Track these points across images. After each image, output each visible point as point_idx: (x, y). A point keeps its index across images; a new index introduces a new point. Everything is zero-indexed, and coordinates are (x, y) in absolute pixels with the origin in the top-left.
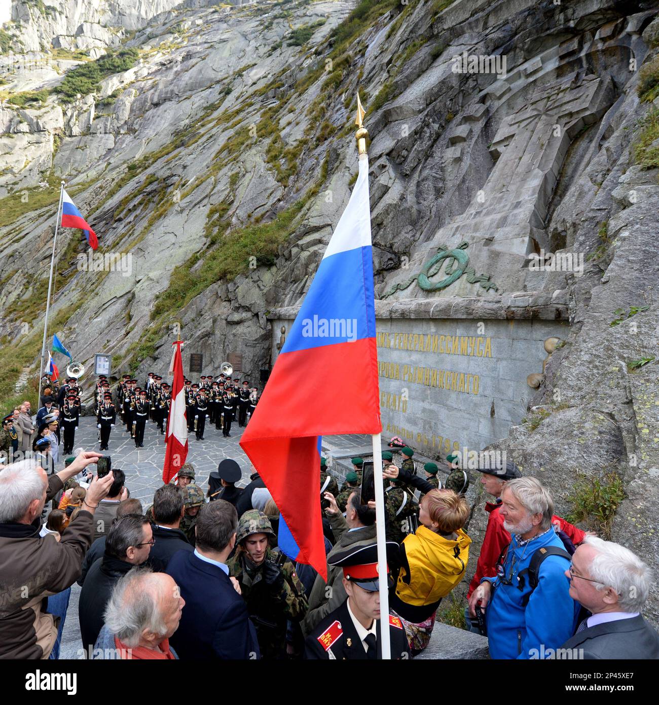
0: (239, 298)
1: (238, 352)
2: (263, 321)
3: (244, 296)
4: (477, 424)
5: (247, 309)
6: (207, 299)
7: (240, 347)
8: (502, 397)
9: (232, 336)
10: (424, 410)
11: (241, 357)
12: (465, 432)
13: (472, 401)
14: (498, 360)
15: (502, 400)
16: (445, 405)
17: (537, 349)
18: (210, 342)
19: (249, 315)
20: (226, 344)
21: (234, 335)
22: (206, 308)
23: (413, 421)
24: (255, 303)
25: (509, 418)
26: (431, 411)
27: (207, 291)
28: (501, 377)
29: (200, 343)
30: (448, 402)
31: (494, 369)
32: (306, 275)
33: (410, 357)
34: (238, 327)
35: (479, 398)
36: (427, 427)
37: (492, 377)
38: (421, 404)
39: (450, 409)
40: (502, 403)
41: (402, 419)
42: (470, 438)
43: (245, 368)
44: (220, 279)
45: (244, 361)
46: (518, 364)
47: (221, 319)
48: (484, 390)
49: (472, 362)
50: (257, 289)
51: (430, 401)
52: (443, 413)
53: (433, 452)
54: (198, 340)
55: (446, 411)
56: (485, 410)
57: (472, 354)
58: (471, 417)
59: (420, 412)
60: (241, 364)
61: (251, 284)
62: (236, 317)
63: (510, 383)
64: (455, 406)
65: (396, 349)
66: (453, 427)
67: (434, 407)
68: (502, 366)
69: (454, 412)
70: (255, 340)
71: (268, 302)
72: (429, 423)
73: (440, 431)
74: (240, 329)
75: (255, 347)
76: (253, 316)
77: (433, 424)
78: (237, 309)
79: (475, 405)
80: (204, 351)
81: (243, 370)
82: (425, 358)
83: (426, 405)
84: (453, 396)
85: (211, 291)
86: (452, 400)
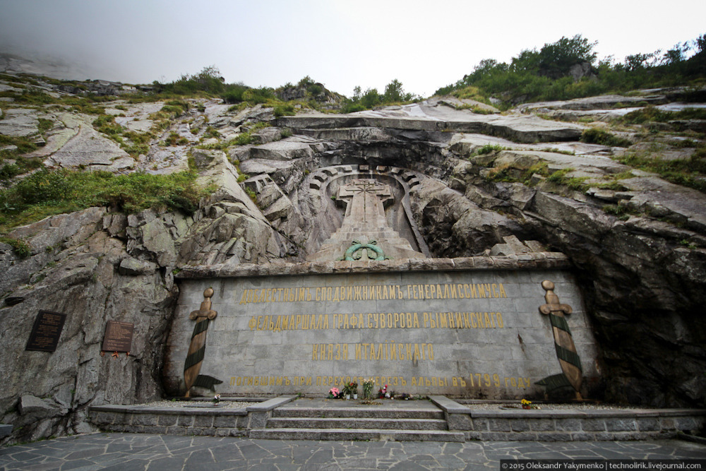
0: (145, 239)
1: (128, 319)
2: (169, 280)
3: (152, 238)
4: (509, 353)
5: (152, 256)
6: (82, 225)
7: (133, 311)
8: (524, 326)
9: (121, 293)
10: (455, 352)
11: (132, 329)
12: (501, 363)
13: (500, 334)
14: (512, 298)
15: (524, 328)
16: (476, 343)
17: (538, 289)
18: (86, 294)
19: (153, 266)
20: (109, 304)
21: (126, 292)
22: (75, 239)
23: (443, 366)
24: (166, 252)
25: (534, 341)
26: (463, 351)
27: (84, 214)
28: (518, 311)
29: (67, 293)
30: (479, 340)
31: (512, 306)
32: (232, 237)
33: (429, 304)
34: (134, 280)
35: (506, 331)
36: (461, 368)
37: (512, 312)
38: (450, 347)
39: (481, 345)
40: (525, 330)
41: (430, 367)
42: (507, 367)
43: (135, 348)
44: (107, 206)
45: (135, 335)
46: (528, 300)
47: (109, 262)
48: (508, 322)
49: (492, 303)
50: (169, 236)
51: (459, 342)
52: (476, 351)
53: (474, 392)
54: (65, 285)
55: (479, 348)
56: (513, 339)
57: (490, 297)
58: (502, 348)
59: (450, 355)
60: (130, 341)
61: (162, 226)
62: (135, 264)
63: (526, 314)
64: (486, 341)
65: (411, 299)
66: (489, 361)
67: (465, 346)
68: (517, 302)
69: (487, 346)
70: (156, 305)
71: (181, 257)
72: (463, 363)
73: (476, 369)
74: (137, 284)
75: (153, 315)
76: (157, 270)
77: (467, 364)
78: (136, 253)
79: (504, 336)
80: (69, 309)
81: (132, 352)
82: (446, 304)
83: (456, 347)
84: (482, 333)
85: (89, 216)
86: (482, 337)
